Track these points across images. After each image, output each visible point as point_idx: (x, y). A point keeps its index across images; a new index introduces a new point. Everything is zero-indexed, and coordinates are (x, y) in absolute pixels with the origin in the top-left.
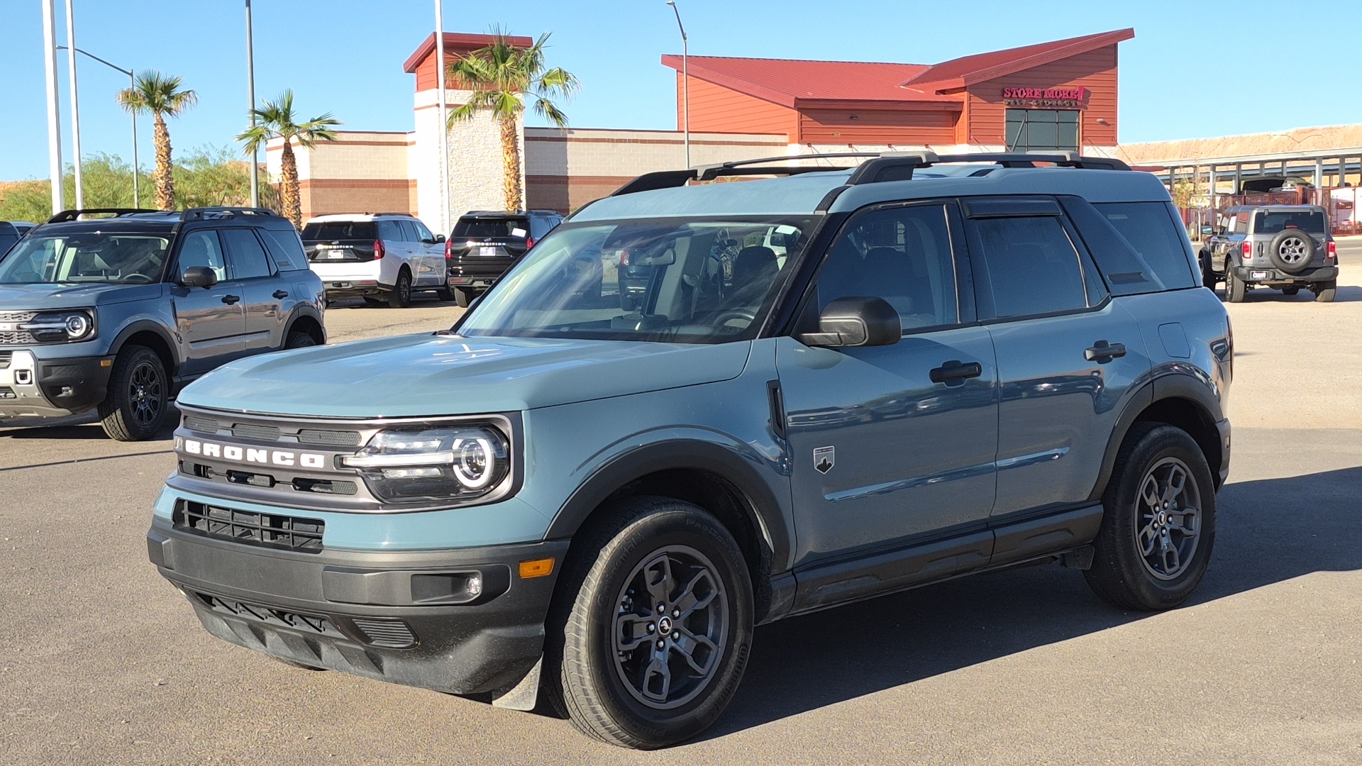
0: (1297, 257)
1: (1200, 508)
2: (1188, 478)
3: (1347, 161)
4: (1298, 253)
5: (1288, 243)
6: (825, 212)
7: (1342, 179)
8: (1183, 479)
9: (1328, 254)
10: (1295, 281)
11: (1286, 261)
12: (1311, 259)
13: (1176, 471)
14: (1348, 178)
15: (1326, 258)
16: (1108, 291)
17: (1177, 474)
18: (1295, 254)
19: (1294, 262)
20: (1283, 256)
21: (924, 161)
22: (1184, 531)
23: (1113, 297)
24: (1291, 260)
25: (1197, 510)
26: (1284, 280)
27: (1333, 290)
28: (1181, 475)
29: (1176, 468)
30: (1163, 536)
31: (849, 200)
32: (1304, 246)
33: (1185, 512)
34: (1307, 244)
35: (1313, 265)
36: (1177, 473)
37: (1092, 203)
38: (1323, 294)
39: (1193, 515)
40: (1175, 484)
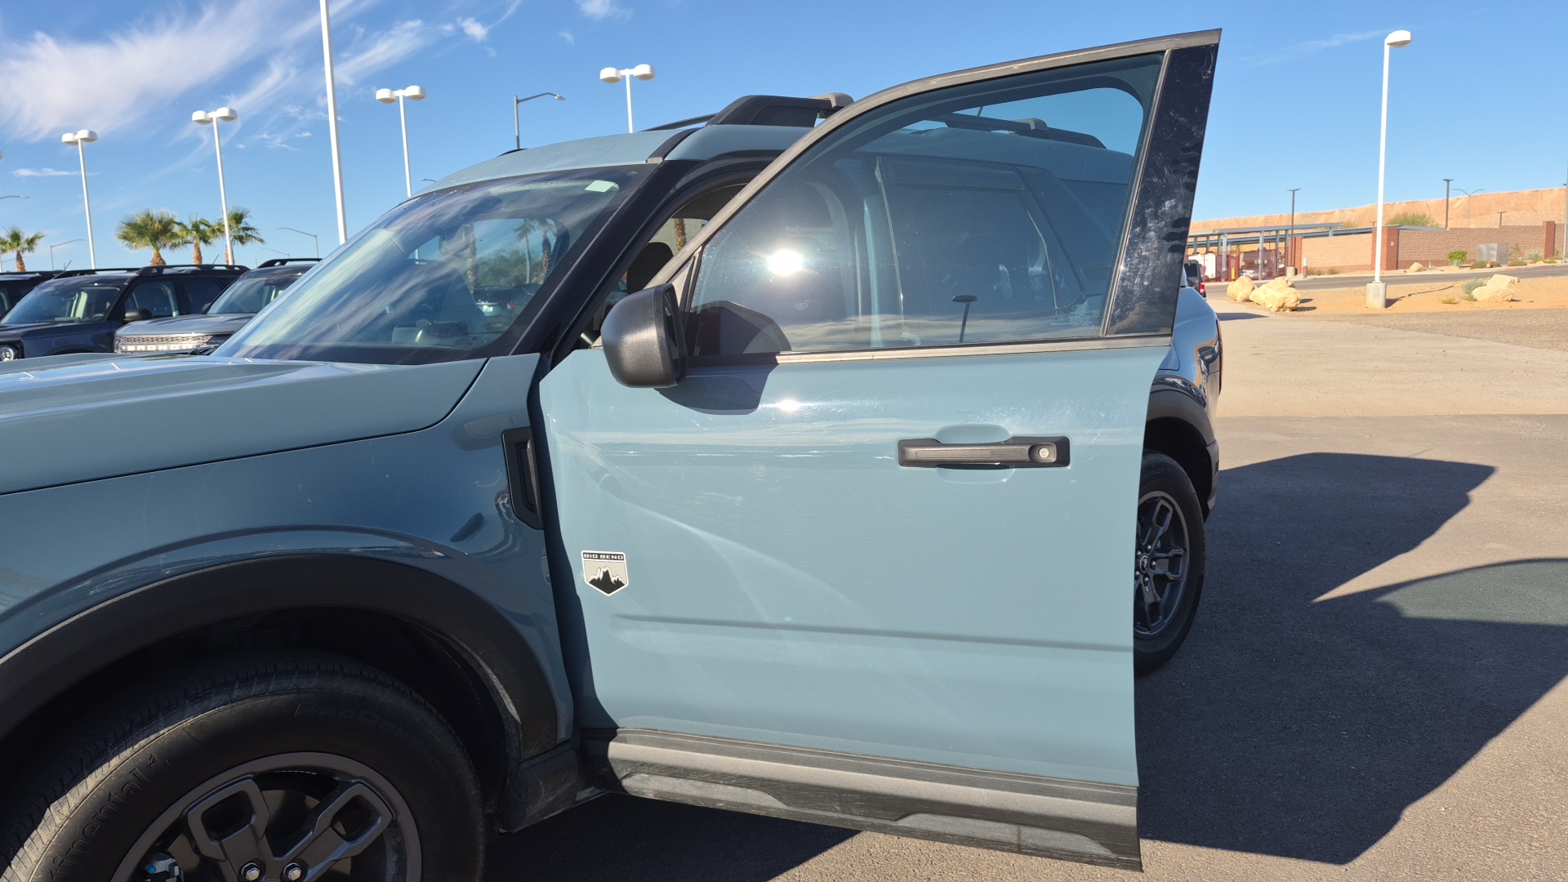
1: (1187, 546)
2: (1175, 514)
3: (1199, 239)
6: (661, 159)
7: (1195, 250)
8: (1170, 516)
13: (1163, 507)
14: (1199, 250)
16: (1082, 289)
17: (1164, 510)
21: (834, 104)
22: (1171, 576)
23: (1089, 296)
25: (1185, 550)
28: (1168, 510)
29: (1162, 502)
30: (1146, 584)
31: (702, 144)
33: (1173, 552)
36: (1163, 508)
37: (1063, 180)
39: (1180, 556)
40: (1160, 522)
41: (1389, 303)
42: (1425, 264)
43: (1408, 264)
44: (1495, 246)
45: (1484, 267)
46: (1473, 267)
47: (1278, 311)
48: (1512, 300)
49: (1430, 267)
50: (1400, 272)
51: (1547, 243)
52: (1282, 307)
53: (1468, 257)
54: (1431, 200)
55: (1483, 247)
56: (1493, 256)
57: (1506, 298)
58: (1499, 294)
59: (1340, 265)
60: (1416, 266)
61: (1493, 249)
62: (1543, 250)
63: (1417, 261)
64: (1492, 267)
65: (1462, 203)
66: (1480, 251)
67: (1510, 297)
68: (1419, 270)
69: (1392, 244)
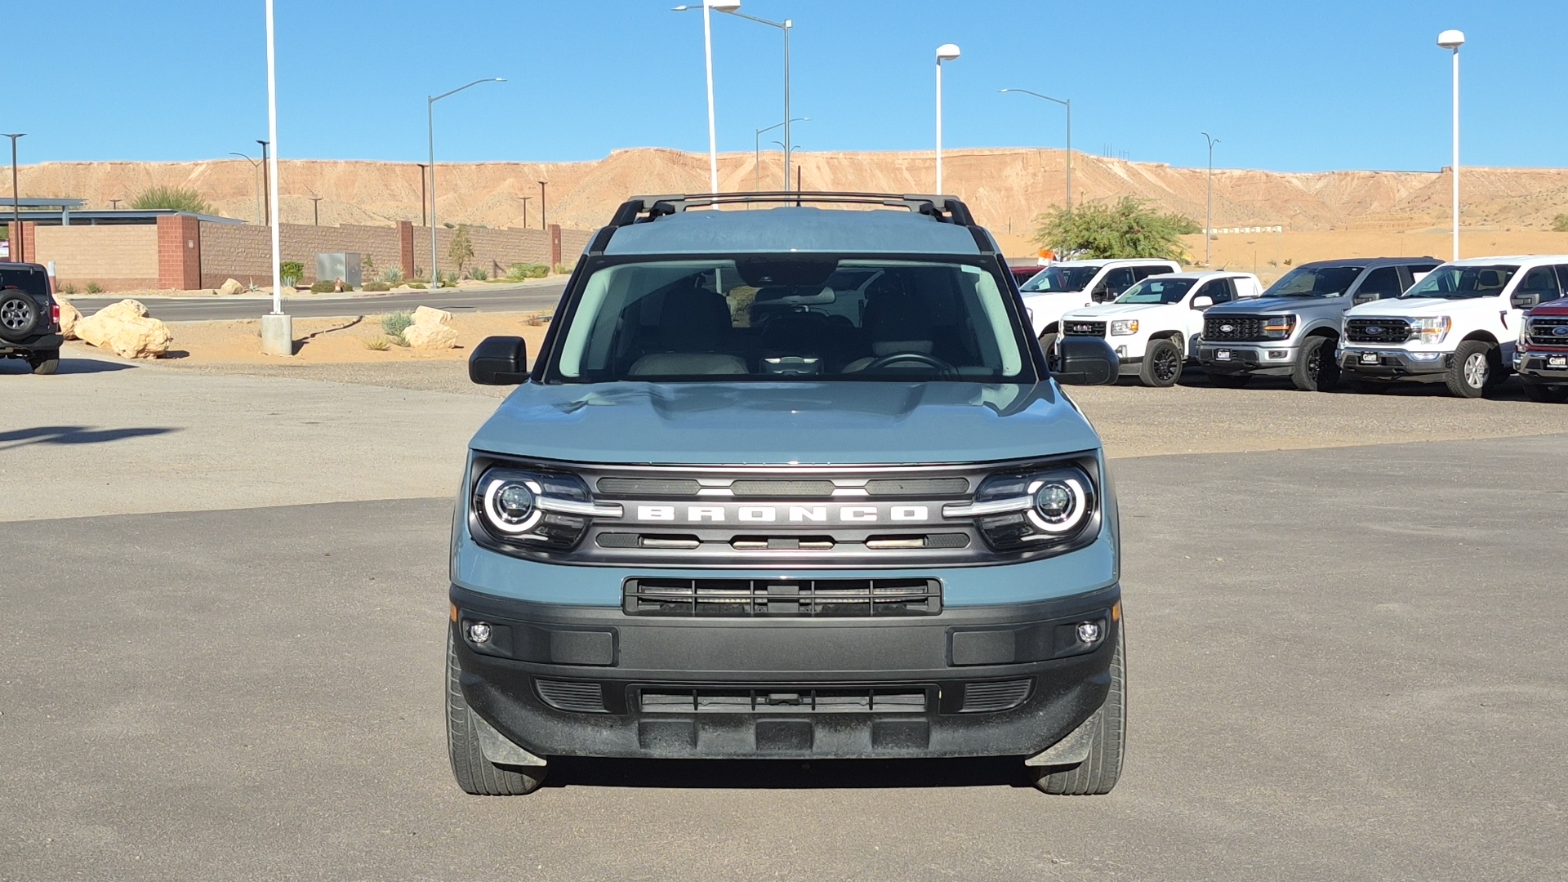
0: (20, 322)
4: (22, 318)
5: (10, 305)
9: (53, 320)
10: (15, 350)
11: (8, 326)
12: (37, 324)
15: (50, 323)
18: (19, 319)
19: (18, 328)
20: (5, 321)
24: (14, 326)
26: (4, 348)
27: (56, 361)
32: (28, 309)
34: (32, 307)
35: (38, 331)
38: (45, 365)
41: (296, 346)
42: (244, 280)
43: (218, 281)
44: (342, 256)
45: (332, 290)
46: (315, 290)
47: (136, 357)
48: (456, 347)
49: (251, 287)
50: (206, 294)
51: (404, 255)
52: (142, 351)
53: (306, 273)
54: (153, 163)
55: (324, 257)
56: (340, 273)
57: (449, 342)
58: (439, 337)
59: (105, 277)
60: (230, 284)
61: (340, 262)
62: (400, 266)
63: (230, 276)
64: (342, 291)
65: (203, 173)
66: (321, 264)
67: (453, 342)
68: (236, 293)
69: (191, 245)
